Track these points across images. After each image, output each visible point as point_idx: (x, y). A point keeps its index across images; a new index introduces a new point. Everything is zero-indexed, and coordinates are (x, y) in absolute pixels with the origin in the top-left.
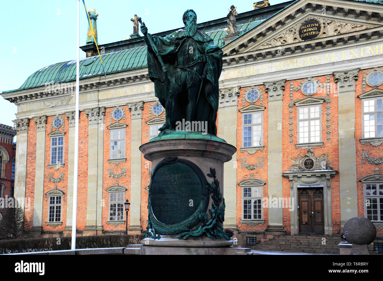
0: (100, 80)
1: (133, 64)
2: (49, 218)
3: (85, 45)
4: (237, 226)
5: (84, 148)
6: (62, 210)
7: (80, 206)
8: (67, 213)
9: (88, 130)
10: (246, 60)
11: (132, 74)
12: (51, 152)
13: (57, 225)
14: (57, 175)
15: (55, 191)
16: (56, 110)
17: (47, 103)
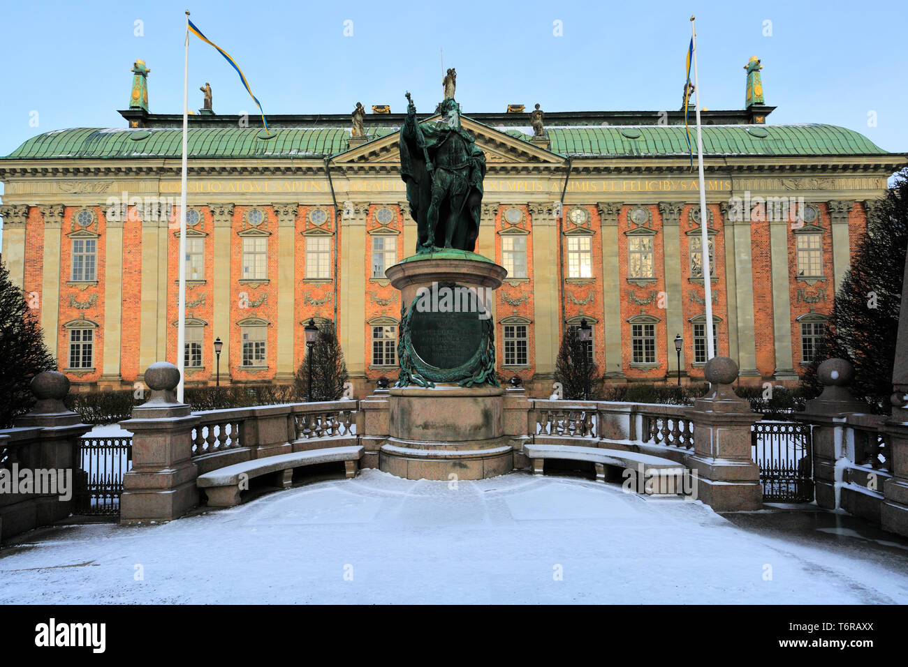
0: (164, 164)
1: (217, 150)
2: (69, 361)
3: (128, 109)
4: (365, 373)
5: (133, 260)
6: (93, 350)
7: (127, 345)
8: (104, 355)
9: (141, 234)
10: (378, 172)
11: (218, 164)
12: (72, 262)
13: (86, 373)
14: (84, 298)
15: (81, 322)
16: (81, 198)
17: (65, 186)
